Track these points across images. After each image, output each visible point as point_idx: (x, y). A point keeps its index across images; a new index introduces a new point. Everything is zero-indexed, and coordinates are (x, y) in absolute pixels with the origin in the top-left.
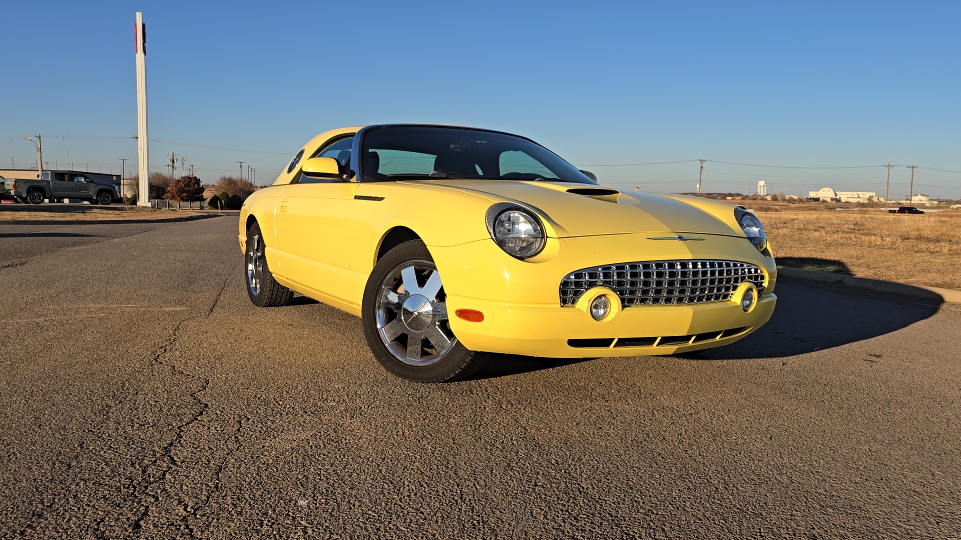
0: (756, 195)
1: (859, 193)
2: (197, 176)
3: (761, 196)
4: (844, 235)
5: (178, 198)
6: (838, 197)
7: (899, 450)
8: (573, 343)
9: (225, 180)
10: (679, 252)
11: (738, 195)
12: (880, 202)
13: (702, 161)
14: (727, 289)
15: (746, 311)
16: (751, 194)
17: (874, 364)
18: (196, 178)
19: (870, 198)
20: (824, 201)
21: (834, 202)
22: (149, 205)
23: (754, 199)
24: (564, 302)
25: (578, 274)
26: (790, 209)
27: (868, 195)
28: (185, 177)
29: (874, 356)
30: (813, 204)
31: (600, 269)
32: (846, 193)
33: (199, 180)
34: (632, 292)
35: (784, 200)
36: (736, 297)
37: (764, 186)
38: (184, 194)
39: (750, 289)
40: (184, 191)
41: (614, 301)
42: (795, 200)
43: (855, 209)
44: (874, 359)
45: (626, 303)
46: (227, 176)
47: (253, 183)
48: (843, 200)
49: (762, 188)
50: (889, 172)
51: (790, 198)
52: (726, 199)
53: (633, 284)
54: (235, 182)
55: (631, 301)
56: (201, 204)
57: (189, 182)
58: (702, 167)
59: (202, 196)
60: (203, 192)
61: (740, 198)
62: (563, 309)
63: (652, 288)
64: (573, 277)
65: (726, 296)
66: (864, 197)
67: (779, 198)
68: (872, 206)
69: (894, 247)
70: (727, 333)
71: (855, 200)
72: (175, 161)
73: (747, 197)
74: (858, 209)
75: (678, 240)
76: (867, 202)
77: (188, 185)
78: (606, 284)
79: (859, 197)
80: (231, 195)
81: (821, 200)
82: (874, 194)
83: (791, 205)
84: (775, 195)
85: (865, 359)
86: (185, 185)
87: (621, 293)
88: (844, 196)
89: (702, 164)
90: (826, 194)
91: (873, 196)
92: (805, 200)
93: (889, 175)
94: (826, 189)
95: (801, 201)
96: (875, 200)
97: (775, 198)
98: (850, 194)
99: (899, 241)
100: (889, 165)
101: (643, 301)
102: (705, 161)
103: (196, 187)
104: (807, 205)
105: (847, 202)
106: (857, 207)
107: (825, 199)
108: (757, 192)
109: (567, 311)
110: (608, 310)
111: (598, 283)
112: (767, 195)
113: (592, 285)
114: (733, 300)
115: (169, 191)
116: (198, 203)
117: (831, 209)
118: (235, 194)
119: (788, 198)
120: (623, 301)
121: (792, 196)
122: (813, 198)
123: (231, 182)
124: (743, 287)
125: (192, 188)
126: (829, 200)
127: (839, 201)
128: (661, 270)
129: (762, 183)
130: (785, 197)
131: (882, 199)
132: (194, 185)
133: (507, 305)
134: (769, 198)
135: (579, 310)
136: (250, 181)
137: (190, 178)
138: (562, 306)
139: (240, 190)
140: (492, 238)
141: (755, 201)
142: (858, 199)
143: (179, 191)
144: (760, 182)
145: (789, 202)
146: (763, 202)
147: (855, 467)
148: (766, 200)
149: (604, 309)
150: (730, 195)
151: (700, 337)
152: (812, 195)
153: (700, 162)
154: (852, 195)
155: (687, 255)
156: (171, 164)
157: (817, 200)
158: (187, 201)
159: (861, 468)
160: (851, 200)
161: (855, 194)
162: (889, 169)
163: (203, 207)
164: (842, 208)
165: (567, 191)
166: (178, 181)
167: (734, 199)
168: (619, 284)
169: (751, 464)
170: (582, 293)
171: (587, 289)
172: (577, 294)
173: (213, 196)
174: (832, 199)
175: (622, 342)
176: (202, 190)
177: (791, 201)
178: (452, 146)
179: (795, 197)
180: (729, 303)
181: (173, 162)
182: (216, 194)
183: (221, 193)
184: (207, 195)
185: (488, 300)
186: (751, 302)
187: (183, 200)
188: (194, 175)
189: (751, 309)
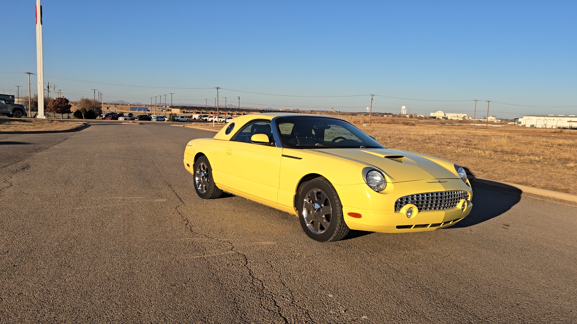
0: (400, 114)
1: (458, 114)
2: (66, 98)
3: (403, 115)
4: (464, 149)
5: (55, 111)
6: (446, 116)
7: (534, 270)
8: (398, 227)
9: (84, 100)
10: (439, 188)
11: (390, 114)
12: (470, 120)
13: (372, 95)
14: (456, 203)
15: (462, 211)
16: (398, 114)
17: (508, 230)
18: (65, 99)
19: (464, 117)
20: (439, 119)
21: (444, 119)
22: (44, 118)
23: (400, 117)
24: (395, 210)
25: (401, 199)
26: (421, 123)
27: (463, 115)
28: (59, 98)
29: (506, 225)
30: (433, 120)
31: (410, 196)
32: (451, 114)
33: (68, 100)
34: (422, 206)
35: (416, 118)
36: (459, 206)
37: (405, 109)
38: (58, 109)
39: (465, 202)
40: (58, 107)
41: (415, 209)
42: (423, 118)
43: (456, 124)
44: (506, 227)
45: (420, 210)
46: (85, 98)
47: (101, 102)
48: (449, 118)
49: (404, 110)
50: (476, 104)
51: (419, 116)
52: (384, 117)
53: (422, 202)
54: (90, 101)
55: (421, 209)
56: (68, 115)
57: (62, 102)
58: (372, 99)
59: (70, 110)
60: (70, 107)
61: (392, 116)
62: (395, 213)
63: (429, 204)
64: (399, 200)
65: (455, 205)
66: (461, 116)
67: (414, 116)
68: (466, 123)
69: (491, 157)
70: (454, 221)
71: (456, 119)
72: (50, 87)
73: (396, 115)
74: (458, 124)
75: (438, 183)
76: (462, 119)
77: (61, 103)
78: (412, 203)
79: (458, 117)
80: (88, 110)
81: (437, 118)
82: (466, 115)
83: (420, 121)
84: (411, 115)
85: (503, 227)
86: (59, 103)
87: (417, 206)
88: (450, 116)
89: (372, 97)
90: (440, 114)
91: (465, 116)
92: (428, 118)
93: (476, 105)
94: (440, 112)
95: (426, 118)
96: (467, 118)
97: (411, 117)
98: (453, 115)
99: (493, 153)
100: (476, 100)
101: (426, 209)
102: (374, 95)
103: (66, 104)
104: (430, 121)
105: (451, 119)
106: (457, 123)
107: (439, 117)
108: (401, 113)
109: (397, 214)
110: (413, 213)
111: (409, 202)
112: (407, 114)
113: (407, 203)
114: (458, 207)
115: (48, 107)
116: (65, 115)
117: (443, 124)
118: (90, 109)
119: (418, 117)
120: (418, 209)
121: (420, 115)
122: (433, 117)
123: (87, 101)
124: (462, 201)
125: (63, 105)
126: (441, 118)
127: (447, 118)
128: (433, 196)
129: (404, 107)
130: (417, 116)
131: (470, 118)
132: (64, 103)
133: (370, 211)
134: (408, 116)
135: (402, 214)
136: (99, 101)
137: (62, 99)
138: (395, 212)
139: (94, 107)
140: (366, 183)
141: (400, 118)
142: (457, 118)
143: (55, 107)
144: (402, 107)
145: (419, 119)
146: (405, 118)
147: (520, 278)
148: (406, 117)
149: (410, 213)
150: (386, 114)
151: (445, 223)
152: (432, 115)
153: (371, 96)
154: (454, 115)
155: (443, 190)
156: (47, 89)
157: (435, 118)
158: (60, 113)
159: (523, 278)
160: (453, 118)
161: (456, 115)
162: (476, 102)
163: (69, 117)
164: (449, 123)
165: (385, 157)
166: (55, 101)
167: (388, 116)
168: (417, 202)
169: (482, 277)
170: (403, 206)
171: (405, 205)
172: (401, 207)
173: (77, 110)
174: (443, 118)
175: (417, 226)
176: (70, 106)
177: (420, 118)
178: (314, 127)
179: (423, 116)
180: (456, 208)
181: (48, 88)
182: (78, 109)
183: (81, 108)
184: (73, 109)
185: (364, 209)
186: (464, 207)
187: (58, 112)
188: (64, 97)
189: (464, 210)
